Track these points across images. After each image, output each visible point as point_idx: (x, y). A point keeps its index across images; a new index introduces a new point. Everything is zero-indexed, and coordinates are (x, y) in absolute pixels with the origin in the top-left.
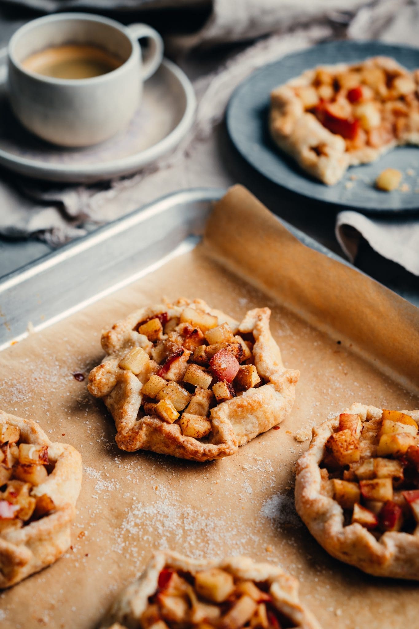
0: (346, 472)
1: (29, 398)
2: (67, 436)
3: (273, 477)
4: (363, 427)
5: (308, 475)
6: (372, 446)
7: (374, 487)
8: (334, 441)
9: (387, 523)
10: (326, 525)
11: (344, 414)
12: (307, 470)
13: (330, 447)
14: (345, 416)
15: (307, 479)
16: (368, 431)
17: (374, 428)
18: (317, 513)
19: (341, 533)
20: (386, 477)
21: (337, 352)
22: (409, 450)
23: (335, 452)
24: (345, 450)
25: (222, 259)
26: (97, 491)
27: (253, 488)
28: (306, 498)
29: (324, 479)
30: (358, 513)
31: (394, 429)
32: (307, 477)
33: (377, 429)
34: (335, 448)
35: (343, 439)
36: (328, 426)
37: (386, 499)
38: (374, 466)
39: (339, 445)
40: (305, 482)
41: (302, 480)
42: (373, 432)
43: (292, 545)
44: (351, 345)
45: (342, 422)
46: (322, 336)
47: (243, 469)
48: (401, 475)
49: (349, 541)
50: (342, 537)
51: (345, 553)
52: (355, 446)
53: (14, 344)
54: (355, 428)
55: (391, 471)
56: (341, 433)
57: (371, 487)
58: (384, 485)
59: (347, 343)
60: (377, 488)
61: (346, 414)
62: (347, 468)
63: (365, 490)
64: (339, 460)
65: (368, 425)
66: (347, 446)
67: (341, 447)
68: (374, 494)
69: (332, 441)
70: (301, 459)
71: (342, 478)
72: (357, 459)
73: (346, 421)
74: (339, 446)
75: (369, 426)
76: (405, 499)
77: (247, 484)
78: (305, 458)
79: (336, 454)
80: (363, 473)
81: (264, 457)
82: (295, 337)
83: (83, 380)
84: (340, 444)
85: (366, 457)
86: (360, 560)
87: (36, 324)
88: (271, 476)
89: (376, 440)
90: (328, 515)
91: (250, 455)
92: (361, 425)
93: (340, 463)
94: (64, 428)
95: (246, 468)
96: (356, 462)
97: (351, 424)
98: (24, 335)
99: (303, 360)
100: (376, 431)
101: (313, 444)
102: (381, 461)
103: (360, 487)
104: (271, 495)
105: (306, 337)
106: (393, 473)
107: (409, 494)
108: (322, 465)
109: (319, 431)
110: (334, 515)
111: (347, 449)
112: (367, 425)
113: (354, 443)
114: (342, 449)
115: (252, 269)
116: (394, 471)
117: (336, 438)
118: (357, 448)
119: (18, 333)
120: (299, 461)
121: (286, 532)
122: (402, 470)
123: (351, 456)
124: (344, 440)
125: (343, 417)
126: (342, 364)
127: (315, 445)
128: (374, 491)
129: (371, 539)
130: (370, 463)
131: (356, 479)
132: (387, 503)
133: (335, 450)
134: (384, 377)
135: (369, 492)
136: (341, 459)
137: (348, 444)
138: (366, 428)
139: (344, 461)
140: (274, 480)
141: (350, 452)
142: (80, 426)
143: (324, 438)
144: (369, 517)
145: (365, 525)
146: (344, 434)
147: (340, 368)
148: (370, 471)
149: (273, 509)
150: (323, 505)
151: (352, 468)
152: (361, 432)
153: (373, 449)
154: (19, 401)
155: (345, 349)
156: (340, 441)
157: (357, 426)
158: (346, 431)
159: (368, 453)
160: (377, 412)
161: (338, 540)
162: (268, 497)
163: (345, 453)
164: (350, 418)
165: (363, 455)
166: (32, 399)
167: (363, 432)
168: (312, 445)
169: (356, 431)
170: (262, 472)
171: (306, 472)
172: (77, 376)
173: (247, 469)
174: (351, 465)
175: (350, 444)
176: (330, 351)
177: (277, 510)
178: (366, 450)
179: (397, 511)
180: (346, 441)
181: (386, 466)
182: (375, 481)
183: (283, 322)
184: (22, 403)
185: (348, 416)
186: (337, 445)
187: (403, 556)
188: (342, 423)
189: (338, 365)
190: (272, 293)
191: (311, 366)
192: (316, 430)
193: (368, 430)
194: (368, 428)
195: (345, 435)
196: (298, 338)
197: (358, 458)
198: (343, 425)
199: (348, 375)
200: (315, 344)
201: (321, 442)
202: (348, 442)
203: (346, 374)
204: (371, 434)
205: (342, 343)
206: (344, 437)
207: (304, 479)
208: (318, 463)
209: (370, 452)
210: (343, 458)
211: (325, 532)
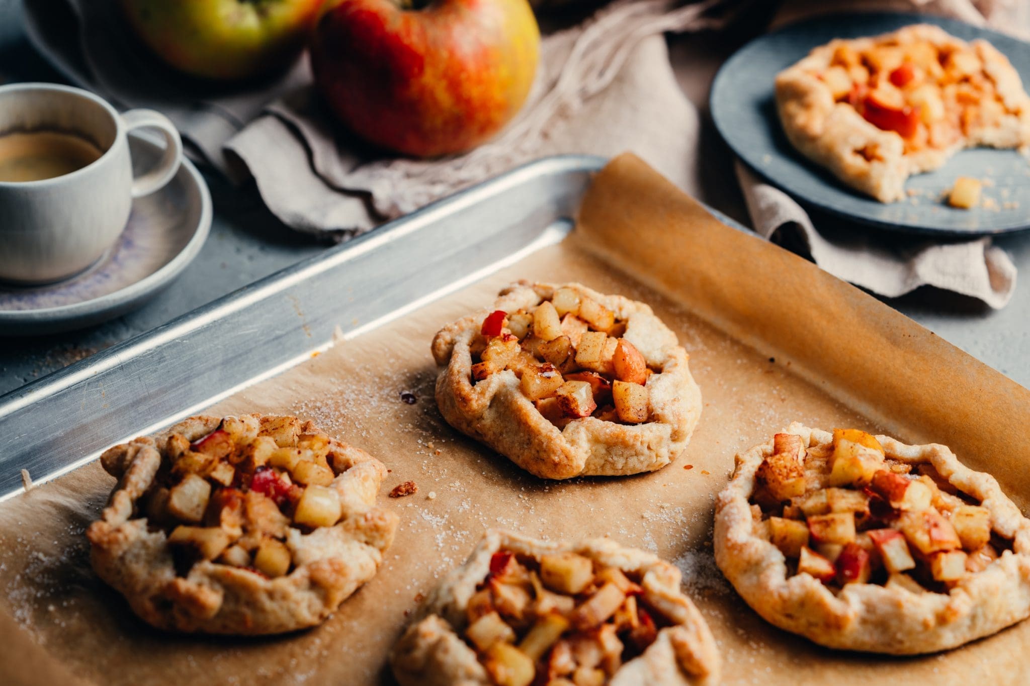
0: (786, 508)
1: (340, 425)
2: (395, 472)
3: (685, 530)
4: (807, 454)
5: (735, 511)
6: (822, 475)
7: (827, 524)
8: (768, 467)
9: (848, 573)
10: (762, 576)
11: (781, 434)
12: (732, 504)
13: (763, 477)
14: (782, 437)
15: (732, 517)
16: (813, 460)
17: (822, 455)
18: (749, 563)
19: (784, 587)
20: (844, 511)
21: (769, 372)
22: (876, 476)
23: (770, 482)
24: (785, 479)
25: (604, 252)
26: (438, 543)
27: (658, 544)
28: (733, 541)
29: (755, 519)
30: (807, 559)
31: (853, 451)
32: (733, 514)
33: (827, 457)
34: (770, 477)
35: (781, 464)
36: (758, 452)
37: (845, 541)
38: (827, 497)
39: (776, 471)
40: (730, 521)
41: (726, 518)
42: (821, 461)
43: (716, 616)
44: (789, 363)
45: (779, 444)
46: (748, 352)
47: (642, 517)
48: (867, 509)
49: (795, 598)
50: (785, 593)
51: (789, 616)
52: (798, 474)
53: (315, 355)
54: (797, 453)
55: (852, 504)
56: (778, 456)
57: (824, 524)
58: (843, 522)
59: (783, 359)
60: (833, 525)
61: (784, 434)
62: (788, 503)
63: (816, 529)
64: (777, 493)
65: (814, 451)
66: (788, 474)
67: (780, 474)
68: (829, 533)
69: (765, 467)
70: (723, 492)
71: (780, 515)
72: (801, 491)
73: (784, 443)
74: (776, 474)
75: (814, 453)
76: (873, 540)
77: (649, 537)
78: (728, 491)
79: (772, 485)
80: (813, 507)
81: (672, 503)
82: (709, 353)
83: (414, 402)
84: (778, 471)
85: (814, 489)
86: (810, 624)
87: (346, 329)
88: (683, 527)
89: (827, 469)
90: (764, 564)
91: (652, 501)
92: (803, 451)
93: (778, 497)
94: (390, 462)
95: (647, 516)
96: (800, 496)
97: (791, 447)
98: (330, 344)
99: (722, 382)
100: (825, 459)
101: (739, 472)
102: (836, 492)
103: (808, 525)
104: (684, 552)
105: (726, 352)
106: (855, 507)
107: (878, 534)
108: (752, 501)
109: (745, 457)
110: (772, 564)
111: (787, 477)
112: (812, 451)
113: (798, 470)
114: (780, 478)
115: (647, 263)
116: (856, 504)
117: (771, 463)
118: (801, 476)
119: (321, 341)
120: (721, 495)
121: (706, 599)
122: (867, 502)
123: (793, 487)
124: (783, 465)
125: (779, 439)
126: (778, 388)
127: (741, 474)
128: (829, 530)
129: (825, 595)
130: (821, 494)
131: (802, 516)
132: (847, 547)
133: (770, 479)
134: (837, 405)
135: (821, 531)
136: (779, 491)
137: (788, 471)
138: (811, 455)
139: (784, 494)
140: (688, 533)
141: (791, 481)
142: (412, 460)
143: (753, 467)
144: (823, 566)
145: (816, 575)
146: (782, 459)
147: (775, 392)
148: (822, 503)
149: (687, 569)
150: (757, 550)
151: (795, 503)
152: (804, 460)
153: (823, 479)
154: (325, 429)
155: (781, 368)
156: (777, 467)
157: (799, 450)
158: (784, 454)
159: (816, 485)
160: (825, 437)
161: (780, 596)
162: (679, 555)
163: (786, 482)
164: (789, 440)
165: (809, 487)
166: (343, 426)
167: (807, 461)
168: (737, 474)
169: (797, 458)
170: (671, 523)
171: (731, 508)
172: (406, 397)
173: (649, 518)
174: (793, 499)
175: (791, 471)
176: (760, 370)
177: (693, 571)
178: (813, 481)
179: (863, 558)
180: (785, 467)
181: (843, 497)
182: (829, 517)
183: (692, 332)
184: (330, 431)
185: (786, 436)
186: (773, 472)
187: (872, 618)
188: (778, 447)
189: (772, 388)
190: (677, 296)
191: (734, 389)
192: (741, 456)
193: (814, 458)
194: (813, 456)
195: (784, 460)
196: (714, 353)
197: (803, 490)
198: (780, 449)
199: (786, 402)
200: (739, 362)
201: (749, 471)
202: (788, 468)
203: (783, 400)
204: (818, 463)
205: (776, 360)
206: (782, 462)
207: (728, 516)
208: (746, 497)
209: (819, 483)
210: (782, 489)
211: (762, 587)
